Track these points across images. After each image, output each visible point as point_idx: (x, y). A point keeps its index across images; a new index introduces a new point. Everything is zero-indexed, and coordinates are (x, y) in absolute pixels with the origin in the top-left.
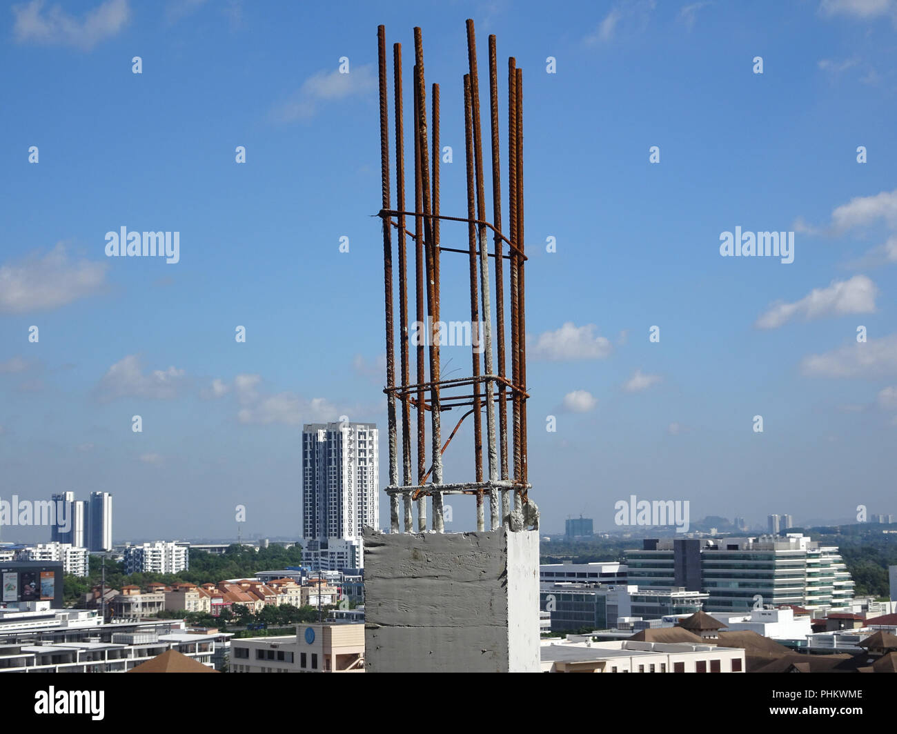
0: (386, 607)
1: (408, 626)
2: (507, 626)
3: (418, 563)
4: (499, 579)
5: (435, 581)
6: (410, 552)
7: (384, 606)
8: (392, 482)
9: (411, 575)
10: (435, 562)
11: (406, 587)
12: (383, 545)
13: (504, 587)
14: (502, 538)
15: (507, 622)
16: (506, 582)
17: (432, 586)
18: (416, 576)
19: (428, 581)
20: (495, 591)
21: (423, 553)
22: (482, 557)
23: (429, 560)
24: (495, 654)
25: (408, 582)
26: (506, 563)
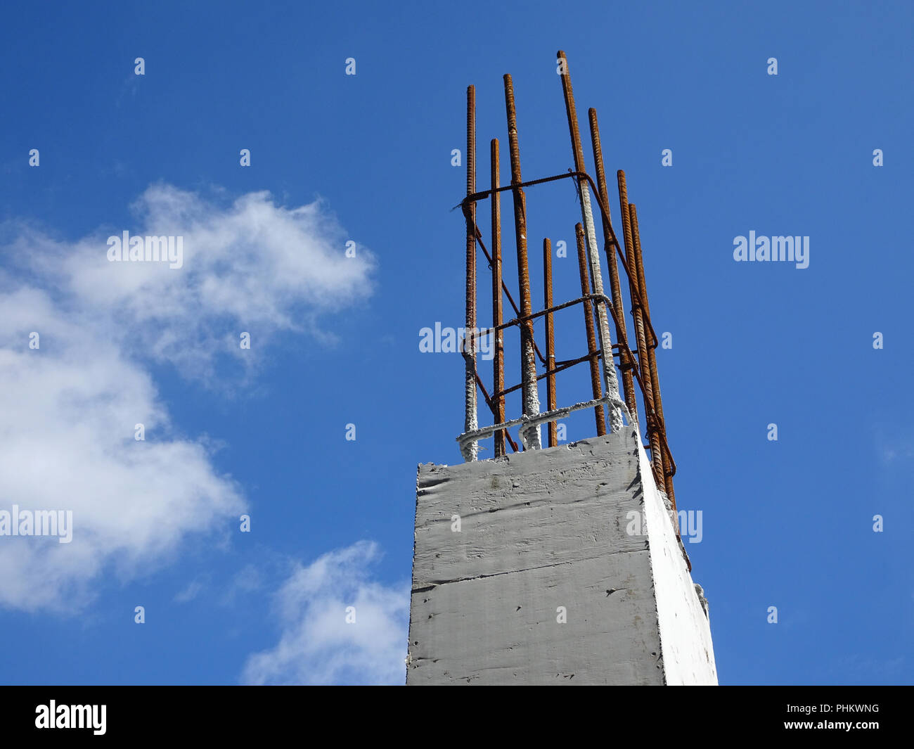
0: (447, 557)
1: (482, 577)
2: (648, 549)
3: (498, 492)
4: (629, 487)
5: (526, 510)
6: (488, 481)
7: (445, 557)
8: (467, 428)
9: (488, 508)
10: (524, 487)
11: (479, 525)
12: (446, 480)
13: (638, 497)
14: (630, 439)
15: (647, 542)
16: (640, 491)
17: (522, 517)
18: (495, 508)
19: (515, 512)
20: (623, 504)
21: (507, 479)
22: (599, 467)
23: (516, 484)
24: (630, 592)
25: (482, 518)
26: (638, 466)
